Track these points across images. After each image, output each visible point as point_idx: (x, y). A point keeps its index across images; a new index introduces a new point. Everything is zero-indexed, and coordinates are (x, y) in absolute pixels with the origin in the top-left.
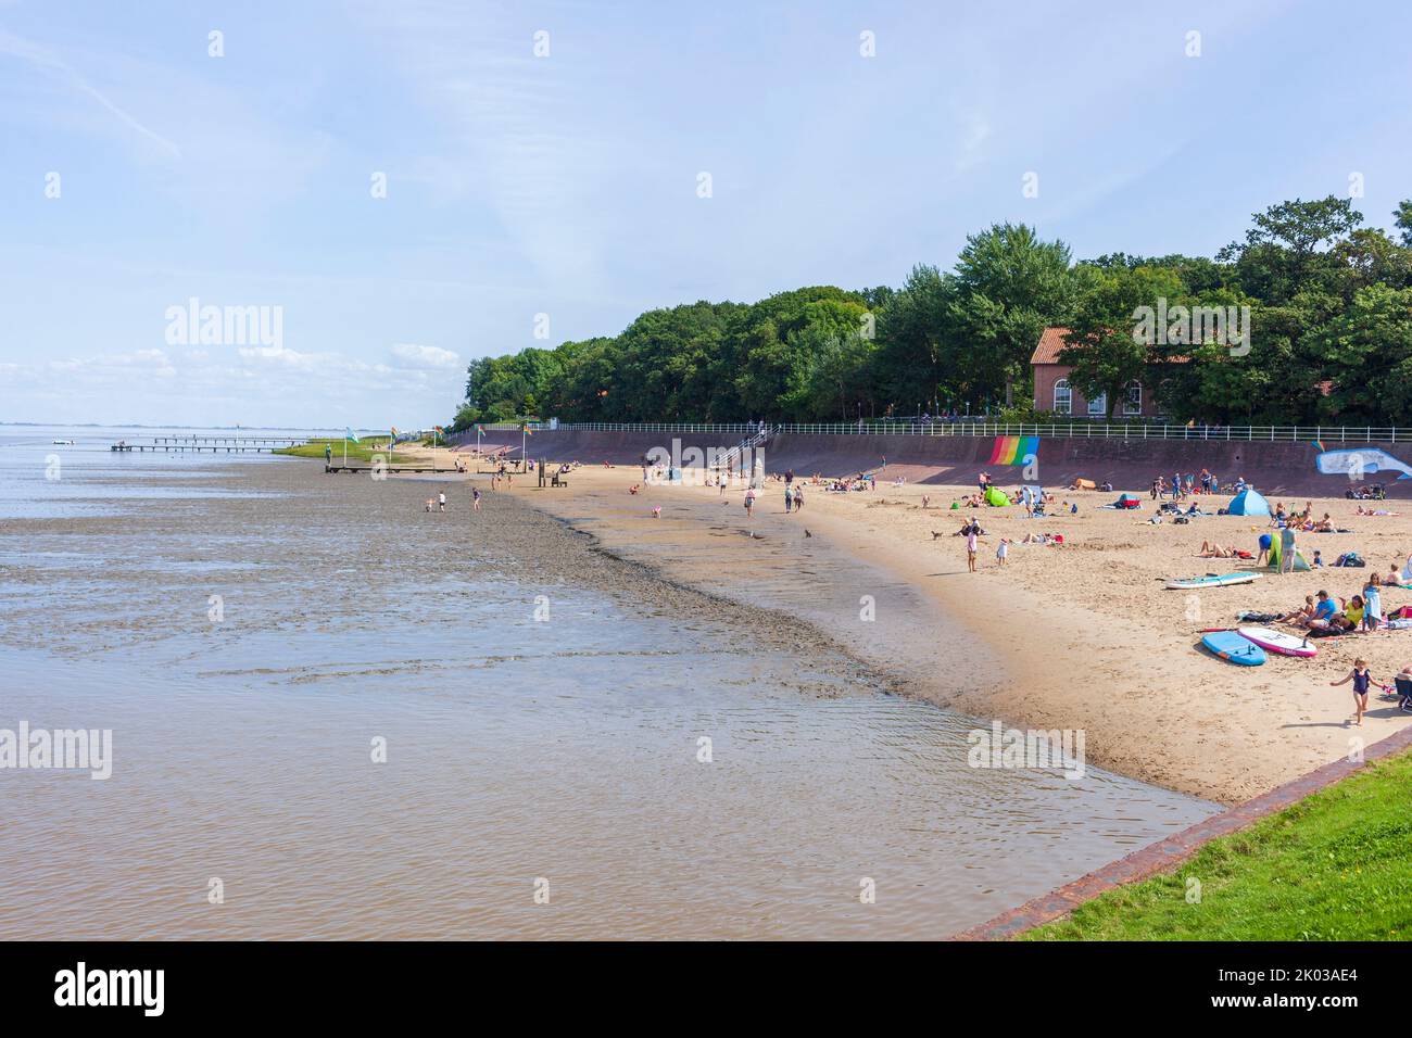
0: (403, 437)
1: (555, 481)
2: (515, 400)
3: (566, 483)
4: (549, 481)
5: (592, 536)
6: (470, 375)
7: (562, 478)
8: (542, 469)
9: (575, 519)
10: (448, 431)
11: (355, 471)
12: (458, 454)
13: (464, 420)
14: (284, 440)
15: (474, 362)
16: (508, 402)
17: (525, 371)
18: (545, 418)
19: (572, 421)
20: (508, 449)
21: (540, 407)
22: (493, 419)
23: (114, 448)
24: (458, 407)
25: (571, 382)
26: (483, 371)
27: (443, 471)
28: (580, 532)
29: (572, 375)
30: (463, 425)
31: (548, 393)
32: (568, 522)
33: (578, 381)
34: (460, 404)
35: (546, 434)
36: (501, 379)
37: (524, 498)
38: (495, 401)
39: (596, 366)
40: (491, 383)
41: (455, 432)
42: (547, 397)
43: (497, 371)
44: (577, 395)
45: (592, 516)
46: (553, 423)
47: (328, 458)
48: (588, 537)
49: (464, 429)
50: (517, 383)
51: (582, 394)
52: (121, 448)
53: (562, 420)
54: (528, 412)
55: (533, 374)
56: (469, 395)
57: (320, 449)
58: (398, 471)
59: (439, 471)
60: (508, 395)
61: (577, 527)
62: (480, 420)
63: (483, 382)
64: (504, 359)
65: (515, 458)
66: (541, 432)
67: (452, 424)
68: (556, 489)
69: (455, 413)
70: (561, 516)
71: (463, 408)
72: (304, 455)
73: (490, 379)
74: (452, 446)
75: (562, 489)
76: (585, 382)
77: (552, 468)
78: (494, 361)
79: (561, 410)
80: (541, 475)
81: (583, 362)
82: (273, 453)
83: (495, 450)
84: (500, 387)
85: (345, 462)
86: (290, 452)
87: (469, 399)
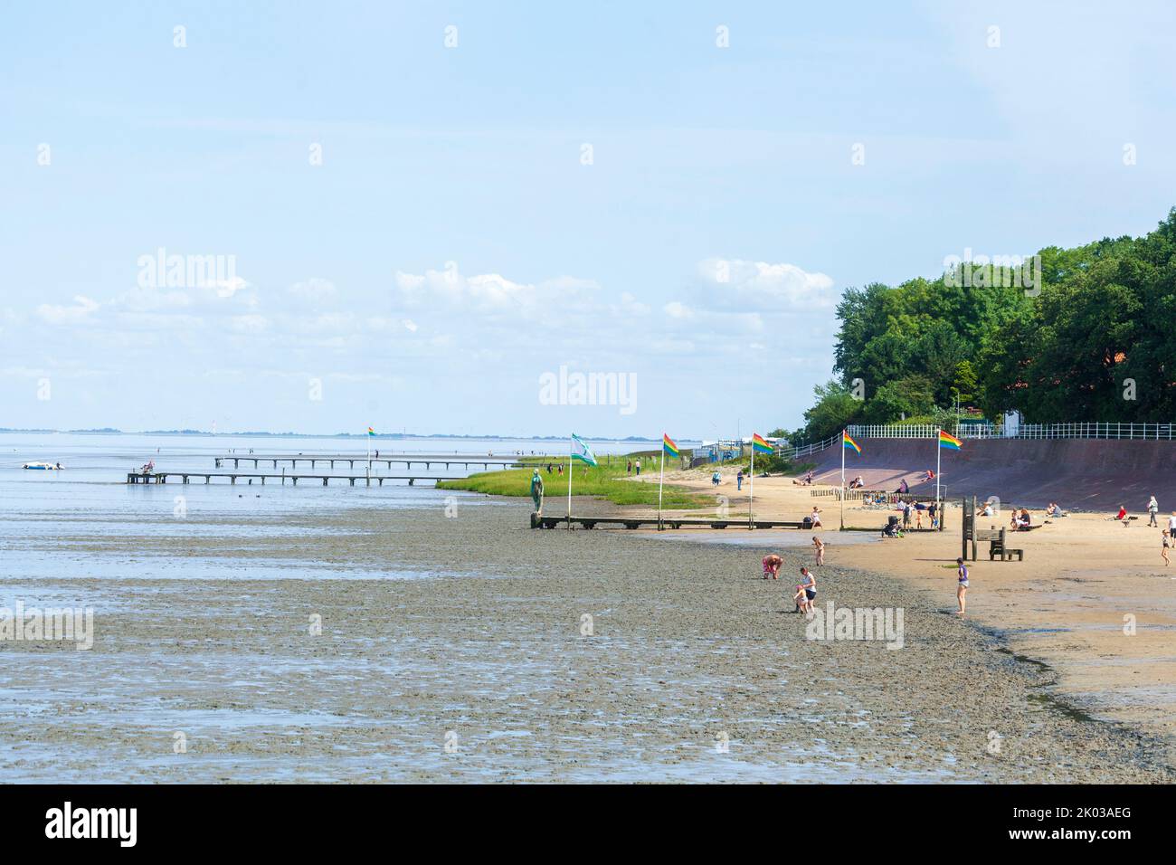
0: (706, 454)
1: (997, 548)
2: (933, 374)
3: (1019, 552)
4: (984, 548)
5: (1044, 668)
6: (841, 322)
7: (1011, 541)
8: (968, 523)
9: (1020, 631)
10: (797, 440)
11: (589, 524)
12: (810, 488)
13: (826, 418)
14: (466, 460)
15: (850, 296)
16: (917, 378)
17: (955, 312)
18: (993, 415)
19: (1050, 419)
20: (913, 480)
21: (983, 388)
22: (884, 414)
23: (133, 478)
24: (818, 390)
25: (1047, 333)
26: (870, 313)
27: (768, 525)
28: (1023, 659)
29: (1050, 320)
30: (825, 428)
31: (999, 358)
32: (1001, 637)
33: (1062, 334)
34: (823, 383)
35: (996, 445)
36: (905, 331)
37: (925, 585)
38: (891, 377)
39: (1100, 300)
40: (882, 339)
41: (807, 443)
42: (997, 368)
43: (896, 314)
44: (1058, 361)
45: (1055, 626)
46: (1011, 423)
47: (536, 497)
48: (1035, 668)
49: (826, 437)
50: (937, 338)
51: (1070, 361)
52: (147, 476)
53: (1028, 418)
54: (959, 398)
55: (973, 318)
56: (840, 364)
57: (523, 479)
58: (676, 525)
59: (762, 525)
60: (917, 363)
61: (1017, 649)
62: (860, 417)
63: (868, 337)
64: (911, 287)
65: (920, 497)
66: (982, 440)
67: (803, 424)
68: (998, 565)
69: (812, 402)
70: (991, 624)
71: (827, 391)
72: (497, 492)
73: (883, 330)
74: (803, 470)
75: (1013, 565)
76: (1076, 335)
77: (995, 517)
78: (893, 292)
79: (1026, 395)
80: (967, 535)
81: (1074, 291)
82: (438, 487)
83: (887, 480)
84: (902, 347)
85: (569, 507)
86: (469, 486)
87: (841, 374)
